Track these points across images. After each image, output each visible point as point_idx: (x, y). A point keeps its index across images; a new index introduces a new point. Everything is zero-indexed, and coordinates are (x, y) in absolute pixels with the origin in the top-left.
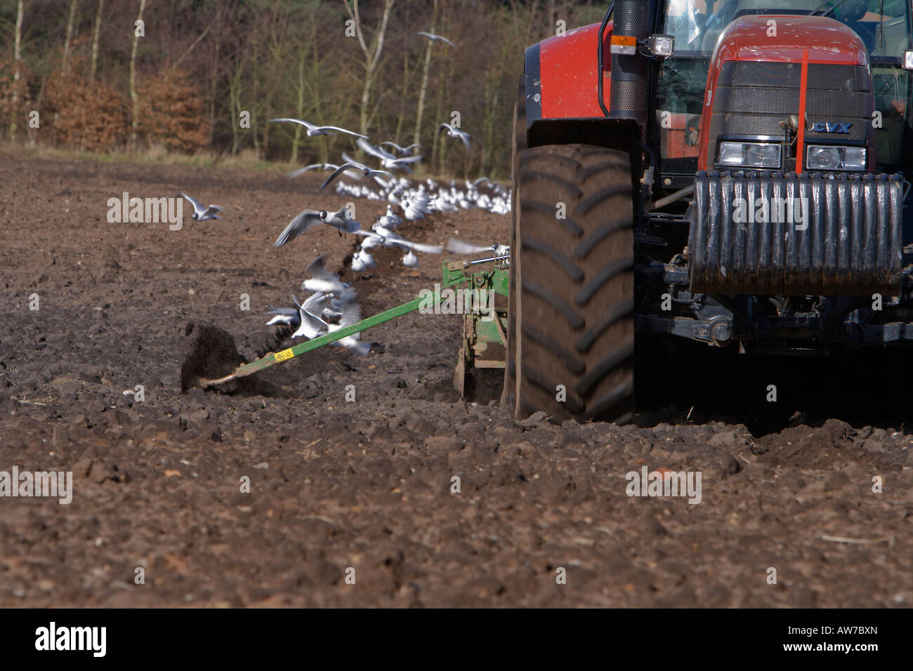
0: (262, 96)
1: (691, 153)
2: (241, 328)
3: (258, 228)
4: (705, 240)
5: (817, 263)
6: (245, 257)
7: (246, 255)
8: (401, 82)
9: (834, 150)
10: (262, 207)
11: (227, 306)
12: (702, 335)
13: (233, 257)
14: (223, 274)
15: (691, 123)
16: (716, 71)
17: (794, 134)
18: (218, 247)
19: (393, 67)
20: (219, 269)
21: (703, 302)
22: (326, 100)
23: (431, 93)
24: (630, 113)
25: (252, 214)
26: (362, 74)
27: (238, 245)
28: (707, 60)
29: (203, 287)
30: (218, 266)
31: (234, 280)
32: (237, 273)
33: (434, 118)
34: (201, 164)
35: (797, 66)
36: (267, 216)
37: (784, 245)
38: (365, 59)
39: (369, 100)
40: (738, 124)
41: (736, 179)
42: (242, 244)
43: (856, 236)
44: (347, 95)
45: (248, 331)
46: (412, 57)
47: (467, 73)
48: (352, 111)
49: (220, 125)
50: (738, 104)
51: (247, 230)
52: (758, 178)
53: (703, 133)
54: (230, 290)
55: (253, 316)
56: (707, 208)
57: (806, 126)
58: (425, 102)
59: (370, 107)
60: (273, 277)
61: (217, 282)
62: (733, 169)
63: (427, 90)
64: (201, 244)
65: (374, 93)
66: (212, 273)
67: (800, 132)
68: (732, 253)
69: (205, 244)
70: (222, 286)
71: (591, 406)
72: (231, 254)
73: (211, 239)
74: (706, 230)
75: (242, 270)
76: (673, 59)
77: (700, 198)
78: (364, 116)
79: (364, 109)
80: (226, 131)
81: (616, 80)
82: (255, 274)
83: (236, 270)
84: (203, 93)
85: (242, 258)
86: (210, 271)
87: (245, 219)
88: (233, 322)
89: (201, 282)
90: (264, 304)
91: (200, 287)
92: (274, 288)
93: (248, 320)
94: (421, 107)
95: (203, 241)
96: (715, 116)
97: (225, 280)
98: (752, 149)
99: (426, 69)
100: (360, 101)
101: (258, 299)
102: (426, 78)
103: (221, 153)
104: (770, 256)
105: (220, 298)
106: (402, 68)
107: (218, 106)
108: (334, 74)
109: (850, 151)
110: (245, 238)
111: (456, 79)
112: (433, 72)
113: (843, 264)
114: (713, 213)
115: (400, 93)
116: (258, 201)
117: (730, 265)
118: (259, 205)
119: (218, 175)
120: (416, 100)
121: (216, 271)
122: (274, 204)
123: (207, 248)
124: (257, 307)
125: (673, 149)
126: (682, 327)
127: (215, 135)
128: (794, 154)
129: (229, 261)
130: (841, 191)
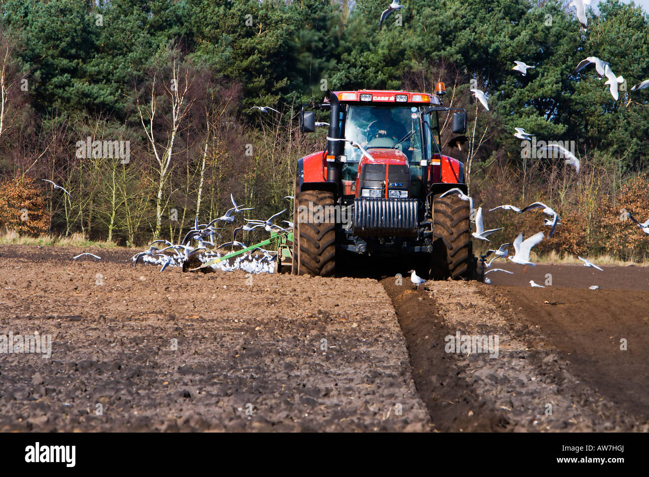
0: (86, 195)
1: (353, 193)
2: (72, 358)
3: (84, 287)
4: (357, 219)
5: (392, 226)
6: (75, 308)
7: (75, 306)
8: (185, 183)
9: (398, 192)
10: (86, 272)
11: (62, 343)
12: (357, 250)
13: (66, 308)
14: (59, 320)
15: (353, 184)
16: (360, 166)
17: (385, 187)
18: (56, 301)
19: (179, 173)
20: (56, 317)
21: (357, 240)
22: (132, 197)
23: (206, 190)
24: (333, 180)
25: (79, 277)
26: (157, 178)
27: (69, 299)
28: (358, 163)
29: (45, 329)
30: (55, 315)
31: (66, 324)
32: (69, 319)
33: (208, 208)
34: (43, 244)
35: (386, 165)
36: (90, 278)
37: (382, 220)
38: (159, 168)
39: (162, 195)
40: (368, 183)
41: (367, 200)
42: (72, 298)
43: (404, 218)
44: (147, 193)
45: (77, 360)
46: (193, 165)
47: (232, 176)
48: (150, 204)
49: (57, 216)
50: (368, 177)
51: (76, 289)
52: (374, 200)
53: (356, 187)
54: (64, 331)
55: (80, 349)
56: (358, 209)
57: (389, 184)
58: (202, 197)
59: (163, 201)
60: (94, 321)
61: (55, 326)
62: (366, 198)
63: (203, 188)
64: (43, 299)
65: (166, 191)
66: (51, 320)
67: (387, 186)
68: (366, 223)
69: (46, 299)
70: (58, 328)
71: (324, 271)
72: (64, 305)
73: (50, 295)
74: (358, 216)
75: (72, 317)
76: (347, 163)
77: (356, 206)
78: (159, 207)
79: (159, 202)
80: (61, 220)
81: (328, 170)
82: (82, 320)
83: (68, 317)
84: (45, 194)
85: (72, 308)
86: (49, 318)
87: (75, 281)
88: (66, 354)
89: (43, 326)
90: (88, 341)
91: (43, 330)
92: (96, 329)
93: (77, 352)
94: (199, 200)
95: (45, 297)
96: (361, 181)
97: (60, 324)
98: (372, 192)
99: (202, 173)
100: (156, 197)
101: (84, 337)
102: (202, 179)
103: (58, 236)
104: (378, 224)
105: (57, 337)
106: (186, 173)
107: (55, 203)
108: (137, 178)
109: (403, 192)
110: (75, 294)
111: (223, 180)
112: (207, 176)
113: (400, 226)
114: (360, 211)
115: (184, 190)
116: (84, 268)
117: (365, 227)
118: (84, 271)
119: (56, 251)
120: (196, 195)
121: (54, 318)
122: (95, 270)
123: (47, 302)
124: (83, 343)
125: (348, 192)
126: (351, 248)
127: (53, 223)
128: (385, 193)
129: (63, 311)
130: (399, 204)
